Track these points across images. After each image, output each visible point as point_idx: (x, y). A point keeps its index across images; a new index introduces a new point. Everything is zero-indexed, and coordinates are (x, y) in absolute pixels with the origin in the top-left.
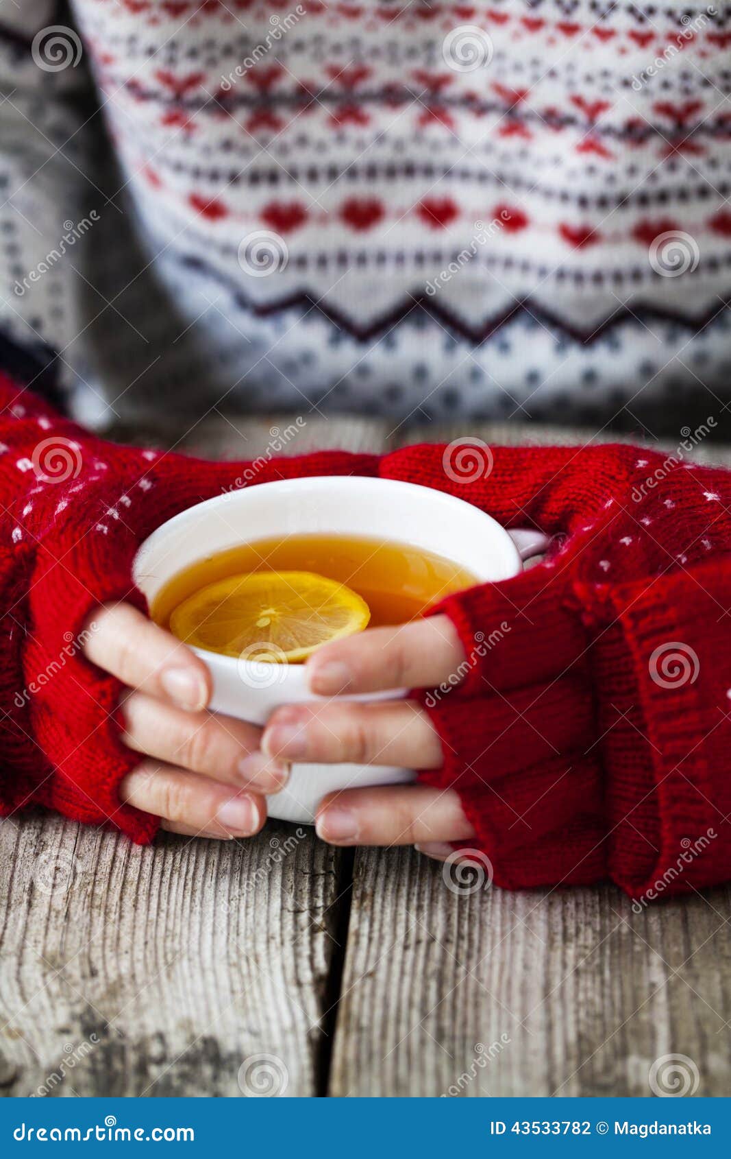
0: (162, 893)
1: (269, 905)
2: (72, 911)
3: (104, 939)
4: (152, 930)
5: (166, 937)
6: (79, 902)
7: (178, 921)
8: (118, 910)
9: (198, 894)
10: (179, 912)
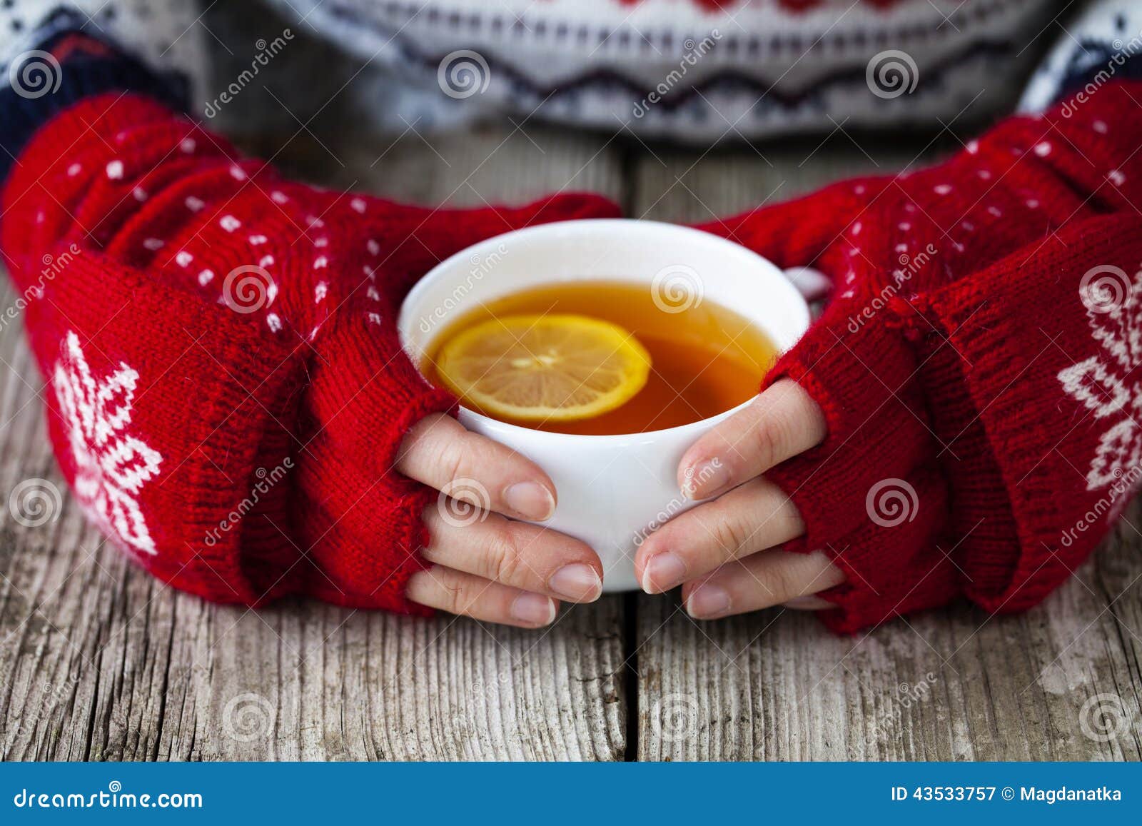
0: (441, 663)
1: (555, 675)
2: (348, 687)
3: (386, 717)
4: (435, 705)
5: (452, 713)
6: (354, 677)
7: (462, 695)
8: (396, 684)
9: (479, 664)
10: (461, 685)
